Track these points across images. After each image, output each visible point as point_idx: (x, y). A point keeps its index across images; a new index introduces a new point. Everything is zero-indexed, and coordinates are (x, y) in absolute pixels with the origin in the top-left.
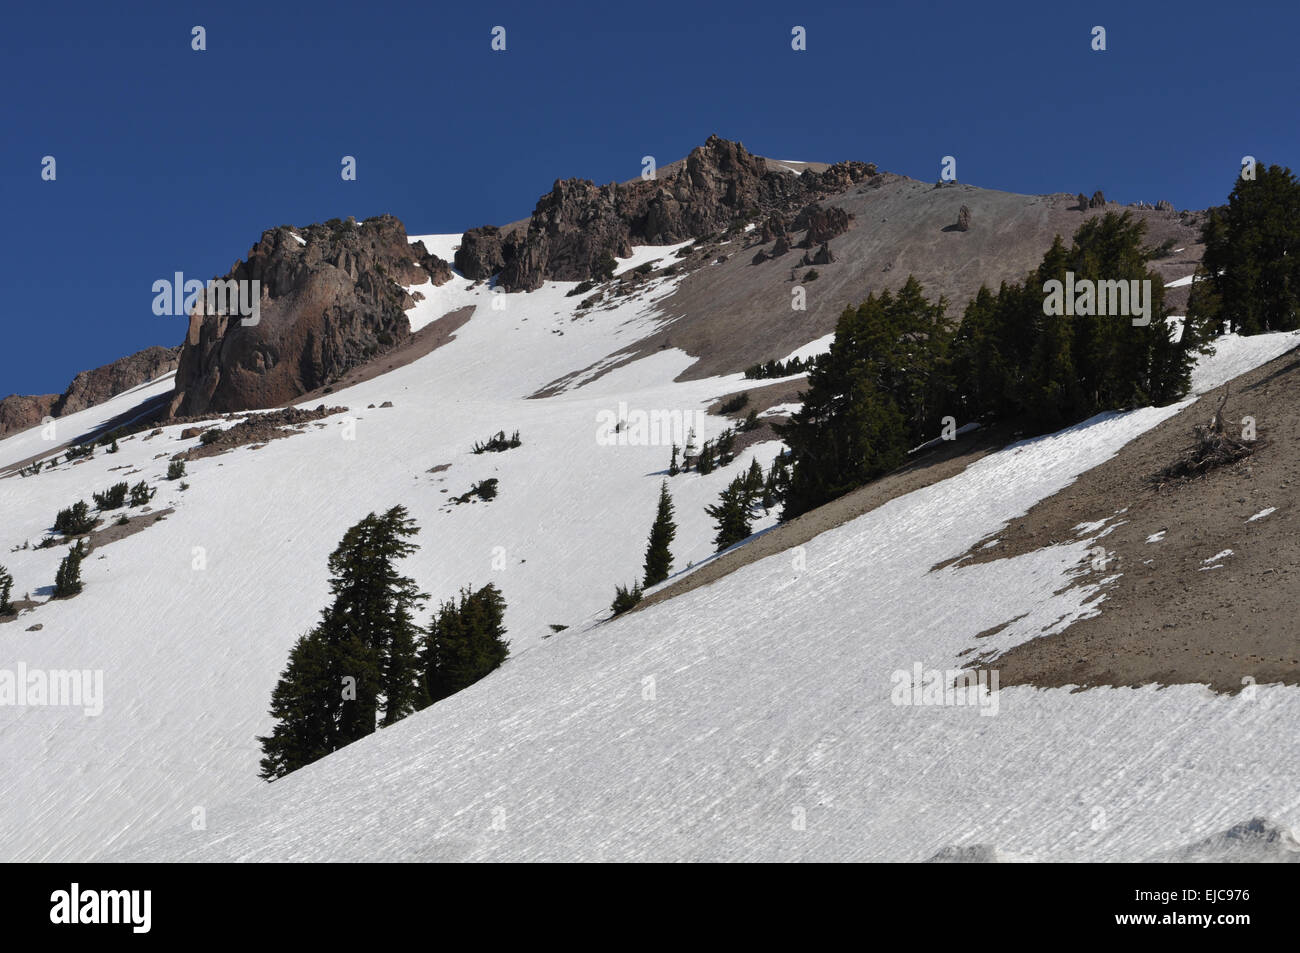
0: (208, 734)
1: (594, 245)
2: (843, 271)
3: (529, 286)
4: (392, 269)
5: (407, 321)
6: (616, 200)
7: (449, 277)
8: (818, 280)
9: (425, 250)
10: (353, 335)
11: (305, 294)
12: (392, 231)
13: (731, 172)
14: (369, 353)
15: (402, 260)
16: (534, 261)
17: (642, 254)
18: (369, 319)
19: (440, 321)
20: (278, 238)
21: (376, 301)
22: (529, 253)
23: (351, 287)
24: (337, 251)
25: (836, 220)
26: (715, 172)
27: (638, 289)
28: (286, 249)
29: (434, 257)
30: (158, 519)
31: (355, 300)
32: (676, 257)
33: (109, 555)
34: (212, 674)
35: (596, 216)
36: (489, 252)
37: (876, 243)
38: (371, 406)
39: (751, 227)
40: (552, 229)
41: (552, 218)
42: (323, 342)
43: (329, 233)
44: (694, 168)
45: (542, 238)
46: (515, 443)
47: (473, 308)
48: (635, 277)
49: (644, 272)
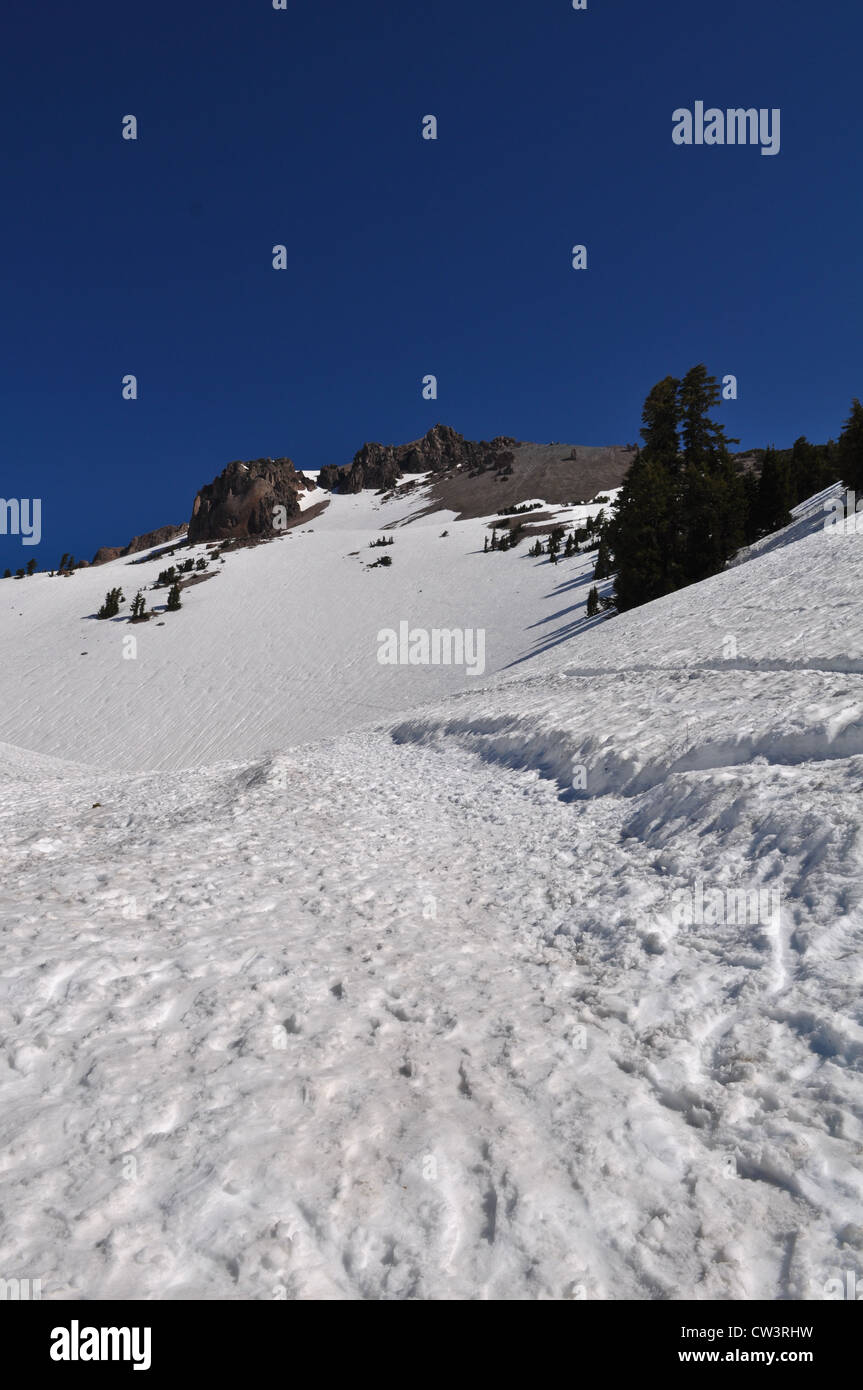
0: (273, 673)
1: (385, 472)
2: (519, 478)
3: (355, 491)
4: (290, 482)
5: (300, 506)
6: (393, 453)
7: (315, 488)
8: (509, 481)
9: (304, 475)
11: (250, 492)
12: (289, 465)
13: (448, 440)
15: (294, 479)
16: (357, 479)
17: (408, 478)
18: (281, 504)
19: (314, 506)
20: (236, 466)
21: (284, 495)
22: (354, 476)
23: (272, 489)
24: (265, 472)
25: (509, 457)
26: (440, 440)
27: (411, 491)
28: (240, 471)
29: (308, 478)
30: (213, 576)
31: (274, 495)
32: (425, 478)
33: (192, 591)
34: (264, 645)
35: (386, 460)
36: (334, 476)
37: (532, 466)
38: (303, 532)
39: (459, 465)
40: (364, 464)
41: (364, 461)
42: (260, 514)
43: (259, 465)
44: (430, 438)
45: (360, 469)
46: (391, 542)
47: (329, 501)
48: (408, 486)
49: (411, 485)
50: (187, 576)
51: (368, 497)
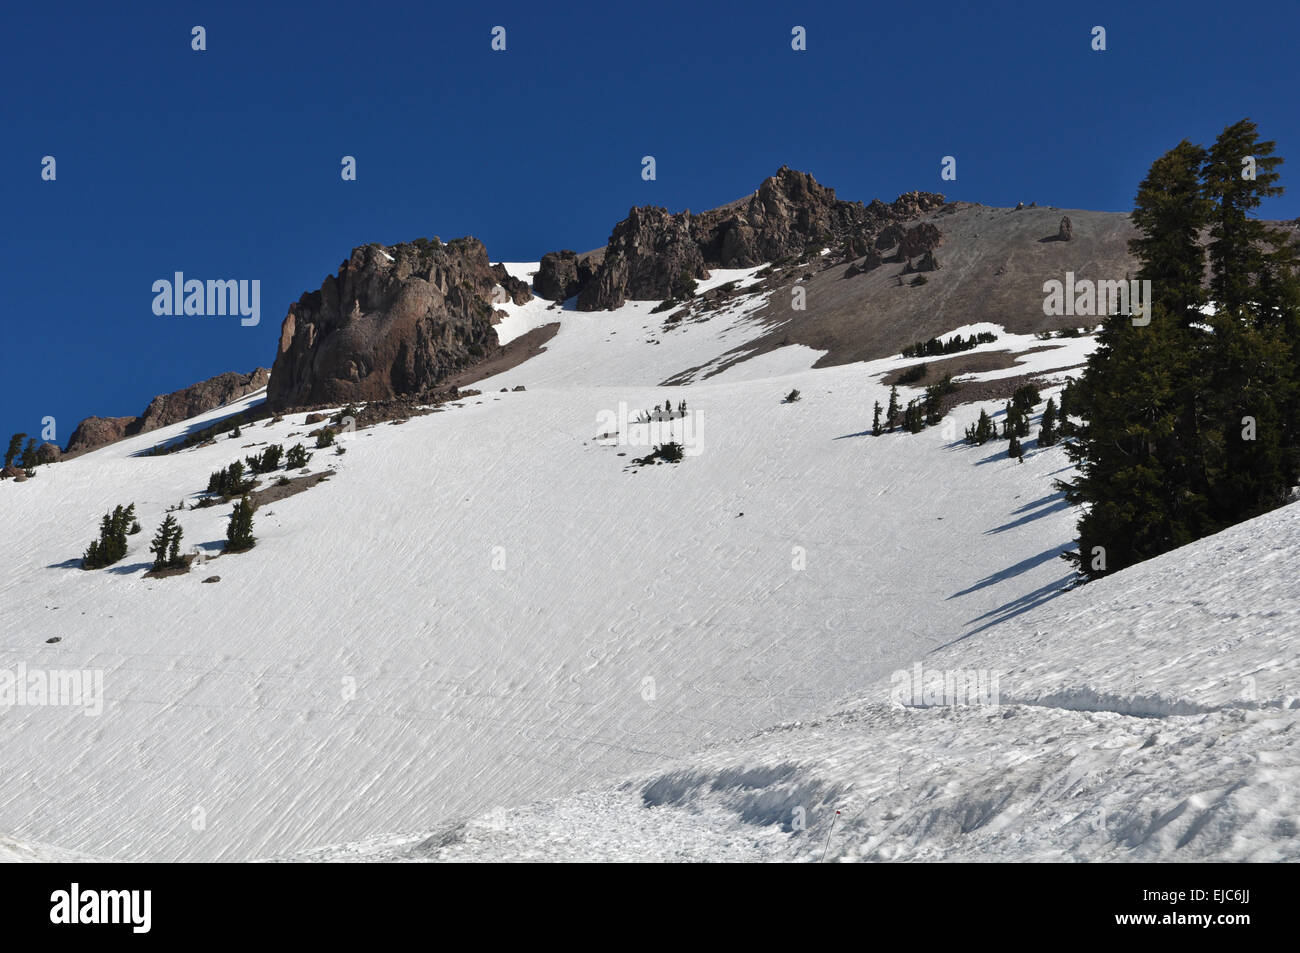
0: (439, 682)
1: (674, 265)
2: (950, 278)
3: (611, 304)
4: (478, 287)
5: (496, 335)
6: (690, 227)
7: (529, 298)
8: (929, 284)
9: (506, 272)
10: (444, 346)
11: (397, 306)
12: (476, 252)
13: (803, 201)
14: (461, 363)
15: (486, 279)
16: (615, 281)
17: (719, 277)
18: (460, 331)
19: (527, 336)
20: (368, 255)
21: (466, 314)
22: (610, 274)
23: (442, 300)
24: (427, 266)
25: (928, 234)
26: (786, 201)
27: (725, 304)
28: (376, 265)
29: (515, 278)
30: (321, 480)
31: (446, 313)
32: (756, 277)
33: (276, 512)
34: (422, 624)
35: (674, 240)
36: (567, 274)
37: (976, 253)
38: (504, 390)
39: (826, 251)
40: (630, 249)
41: (630, 243)
42: (416, 352)
43: (416, 251)
44: (766, 196)
45: (622, 260)
47: (558, 325)
48: (719, 295)
49: (727, 291)
50: (266, 480)
51: (637, 316)
